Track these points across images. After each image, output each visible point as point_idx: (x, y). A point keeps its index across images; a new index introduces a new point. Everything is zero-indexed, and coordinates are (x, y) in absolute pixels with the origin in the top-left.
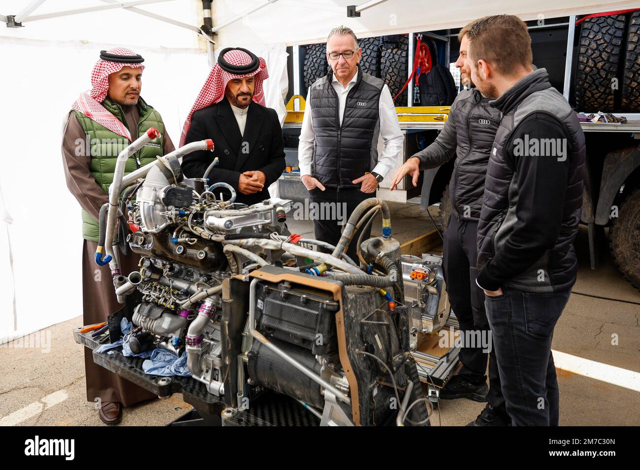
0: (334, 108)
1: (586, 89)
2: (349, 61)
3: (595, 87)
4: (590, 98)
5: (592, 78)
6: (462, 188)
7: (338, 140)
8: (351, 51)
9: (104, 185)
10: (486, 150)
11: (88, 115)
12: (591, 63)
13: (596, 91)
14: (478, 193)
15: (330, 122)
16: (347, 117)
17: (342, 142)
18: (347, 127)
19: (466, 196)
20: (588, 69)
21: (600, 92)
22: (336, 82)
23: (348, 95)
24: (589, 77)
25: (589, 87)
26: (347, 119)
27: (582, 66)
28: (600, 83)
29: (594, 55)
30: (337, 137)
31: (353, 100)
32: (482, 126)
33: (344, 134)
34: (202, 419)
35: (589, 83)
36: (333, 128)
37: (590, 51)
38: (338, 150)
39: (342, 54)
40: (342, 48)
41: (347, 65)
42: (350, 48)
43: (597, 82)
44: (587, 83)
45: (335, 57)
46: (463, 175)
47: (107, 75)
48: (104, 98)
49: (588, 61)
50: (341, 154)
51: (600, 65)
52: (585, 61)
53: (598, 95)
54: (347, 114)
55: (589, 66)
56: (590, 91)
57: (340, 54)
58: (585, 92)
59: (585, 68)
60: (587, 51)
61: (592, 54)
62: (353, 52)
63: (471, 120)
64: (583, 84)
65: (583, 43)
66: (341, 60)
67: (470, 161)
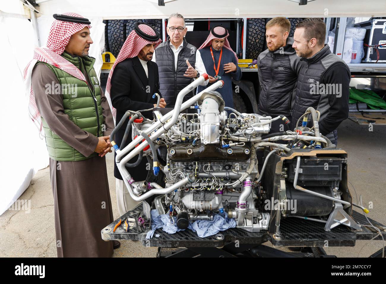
0: (172, 61)
1: (250, 52)
2: (181, 33)
3: (254, 51)
4: (251, 56)
5: (254, 47)
6: (272, 101)
7: (174, 79)
8: (182, 27)
9: (74, 118)
10: (283, 82)
11: (56, 66)
12: (254, 40)
13: (255, 53)
14: (281, 102)
15: (169, 69)
16: (179, 66)
17: (177, 81)
18: (179, 72)
19: (274, 104)
20: (252, 42)
21: (256, 53)
22: (171, 46)
23: (179, 53)
24: (252, 46)
25: (252, 51)
26: (179, 67)
27: (250, 41)
28: (257, 49)
29: (255, 36)
30: (174, 78)
31: (182, 57)
32: (279, 71)
33: (178, 76)
34: (200, 255)
35: (252, 49)
36: (171, 73)
37: (253, 34)
38: (175, 85)
39: (177, 28)
40: (177, 25)
41: (179, 36)
42: (182, 26)
43: (255, 49)
44: (251, 49)
45: (173, 30)
46: (272, 94)
47: (70, 35)
48: (63, 51)
49: (252, 39)
50: (177, 88)
51: (257, 41)
52: (251, 39)
53: (255, 55)
54: (179, 64)
55: (253, 41)
56: (252, 53)
57: (176, 28)
58: (250, 53)
59: (251, 42)
60: (252, 34)
61: (254, 36)
62: (183, 28)
63: (273, 68)
64: (250, 49)
65: (250, 30)
66: (176, 31)
67: (275, 88)
